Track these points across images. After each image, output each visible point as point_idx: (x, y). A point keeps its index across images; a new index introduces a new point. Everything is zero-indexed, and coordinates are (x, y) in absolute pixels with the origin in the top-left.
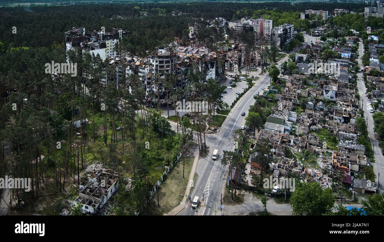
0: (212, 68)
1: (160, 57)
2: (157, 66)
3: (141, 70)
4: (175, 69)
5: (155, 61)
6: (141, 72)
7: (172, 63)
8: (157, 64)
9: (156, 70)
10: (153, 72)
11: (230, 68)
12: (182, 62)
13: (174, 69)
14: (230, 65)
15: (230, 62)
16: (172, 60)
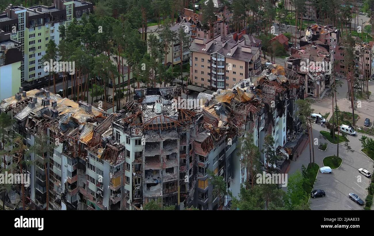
0: (281, 116)
1: (148, 129)
2: (138, 155)
3: (92, 161)
4: (191, 158)
5: (132, 142)
6: (93, 168)
7: (184, 144)
8: (139, 149)
9: (138, 169)
10: (129, 174)
11: (309, 91)
12: (213, 132)
13: (188, 162)
14: (309, 84)
15: (309, 78)
16: (183, 137)
